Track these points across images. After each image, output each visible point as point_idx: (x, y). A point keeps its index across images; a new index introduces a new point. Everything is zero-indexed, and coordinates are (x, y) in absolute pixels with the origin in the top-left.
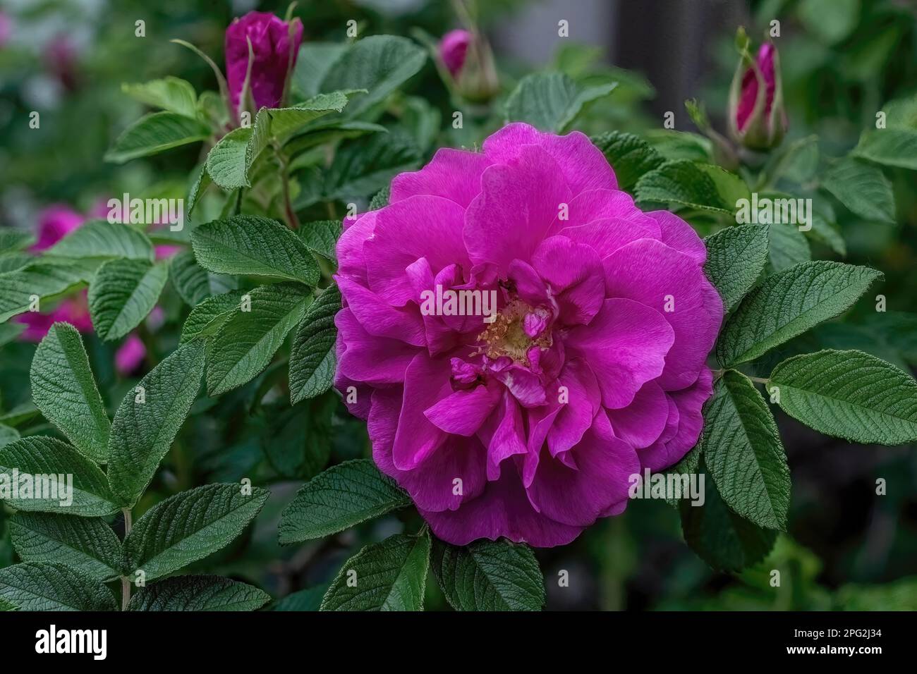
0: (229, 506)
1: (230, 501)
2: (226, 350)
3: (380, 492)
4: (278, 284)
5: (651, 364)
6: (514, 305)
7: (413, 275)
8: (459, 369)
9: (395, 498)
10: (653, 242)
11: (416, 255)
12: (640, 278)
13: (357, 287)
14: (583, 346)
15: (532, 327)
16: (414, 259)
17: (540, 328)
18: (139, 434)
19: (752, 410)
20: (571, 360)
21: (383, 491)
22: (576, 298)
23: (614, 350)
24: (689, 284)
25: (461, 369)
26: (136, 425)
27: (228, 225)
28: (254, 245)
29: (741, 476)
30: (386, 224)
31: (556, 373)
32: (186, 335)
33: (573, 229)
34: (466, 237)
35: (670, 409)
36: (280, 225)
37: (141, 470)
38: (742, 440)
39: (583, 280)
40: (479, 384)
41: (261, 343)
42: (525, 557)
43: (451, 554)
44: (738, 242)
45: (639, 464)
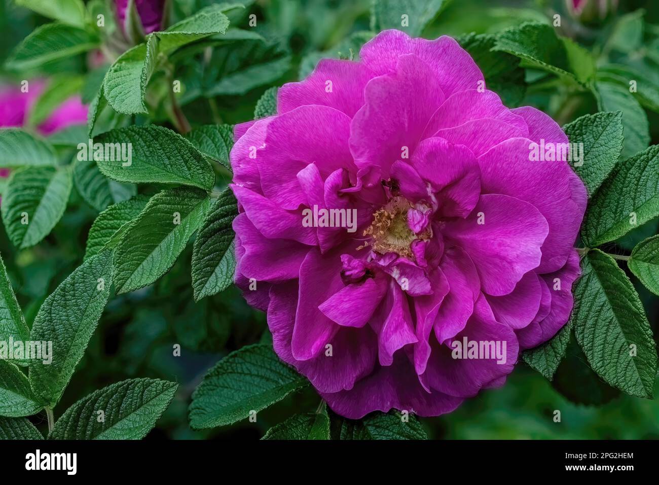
0: (142, 399)
1: (142, 395)
2: (130, 252)
3: (279, 373)
4: (176, 189)
5: (529, 255)
6: (396, 201)
7: (304, 181)
8: (349, 266)
9: (294, 379)
10: (524, 141)
11: (305, 161)
12: (512, 174)
13: (253, 194)
14: (461, 236)
15: (416, 223)
16: (304, 165)
17: (424, 224)
18: (57, 338)
19: (616, 287)
20: (451, 248)
21: (282, 372)
22: (456, 194)
23: (493, 241)
24: (558, 178)
25: (351, 265)
26: (54, 330)
27: (126, 134)
28: (151, 152)
29: (608, 348)
30: (276, 134)
31: (436, 262)
32: (93, 241)
33: (448, 130)
34: (352, 146)
35: (543, 290)
36: (175, 134)
37: (60, 371)
38: (608, 315)
39: (461, 177)
40: (368, 277)
41: (163, 244)
42: (415, 429)
43: (348, 429)
44: (595, 129)
45: (518, 344)
